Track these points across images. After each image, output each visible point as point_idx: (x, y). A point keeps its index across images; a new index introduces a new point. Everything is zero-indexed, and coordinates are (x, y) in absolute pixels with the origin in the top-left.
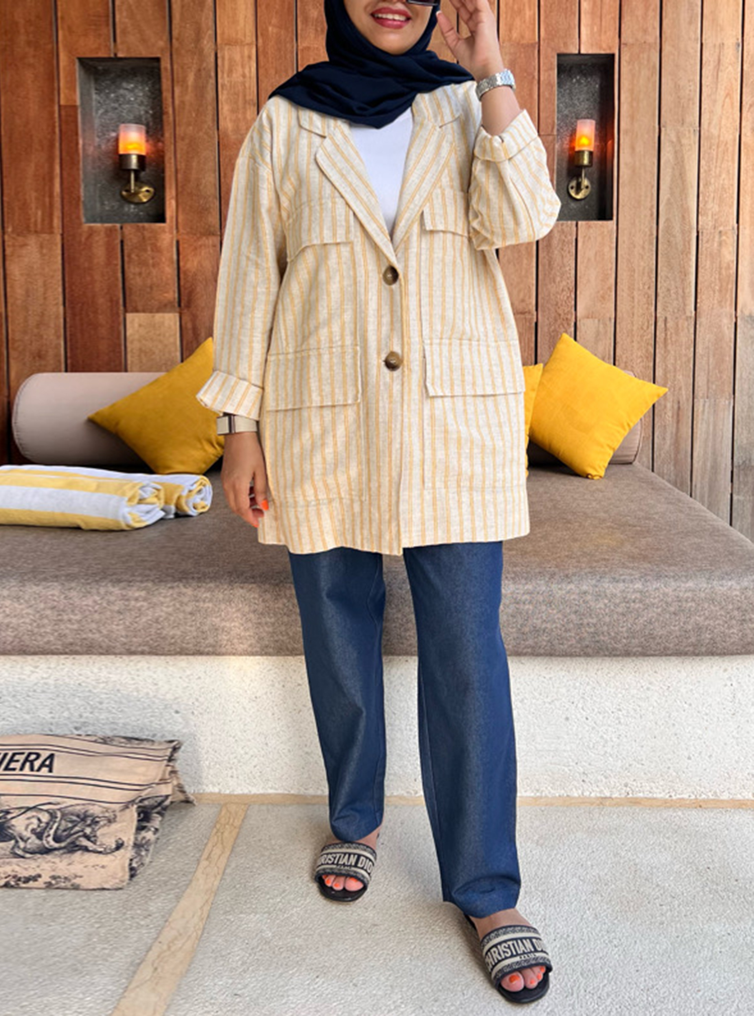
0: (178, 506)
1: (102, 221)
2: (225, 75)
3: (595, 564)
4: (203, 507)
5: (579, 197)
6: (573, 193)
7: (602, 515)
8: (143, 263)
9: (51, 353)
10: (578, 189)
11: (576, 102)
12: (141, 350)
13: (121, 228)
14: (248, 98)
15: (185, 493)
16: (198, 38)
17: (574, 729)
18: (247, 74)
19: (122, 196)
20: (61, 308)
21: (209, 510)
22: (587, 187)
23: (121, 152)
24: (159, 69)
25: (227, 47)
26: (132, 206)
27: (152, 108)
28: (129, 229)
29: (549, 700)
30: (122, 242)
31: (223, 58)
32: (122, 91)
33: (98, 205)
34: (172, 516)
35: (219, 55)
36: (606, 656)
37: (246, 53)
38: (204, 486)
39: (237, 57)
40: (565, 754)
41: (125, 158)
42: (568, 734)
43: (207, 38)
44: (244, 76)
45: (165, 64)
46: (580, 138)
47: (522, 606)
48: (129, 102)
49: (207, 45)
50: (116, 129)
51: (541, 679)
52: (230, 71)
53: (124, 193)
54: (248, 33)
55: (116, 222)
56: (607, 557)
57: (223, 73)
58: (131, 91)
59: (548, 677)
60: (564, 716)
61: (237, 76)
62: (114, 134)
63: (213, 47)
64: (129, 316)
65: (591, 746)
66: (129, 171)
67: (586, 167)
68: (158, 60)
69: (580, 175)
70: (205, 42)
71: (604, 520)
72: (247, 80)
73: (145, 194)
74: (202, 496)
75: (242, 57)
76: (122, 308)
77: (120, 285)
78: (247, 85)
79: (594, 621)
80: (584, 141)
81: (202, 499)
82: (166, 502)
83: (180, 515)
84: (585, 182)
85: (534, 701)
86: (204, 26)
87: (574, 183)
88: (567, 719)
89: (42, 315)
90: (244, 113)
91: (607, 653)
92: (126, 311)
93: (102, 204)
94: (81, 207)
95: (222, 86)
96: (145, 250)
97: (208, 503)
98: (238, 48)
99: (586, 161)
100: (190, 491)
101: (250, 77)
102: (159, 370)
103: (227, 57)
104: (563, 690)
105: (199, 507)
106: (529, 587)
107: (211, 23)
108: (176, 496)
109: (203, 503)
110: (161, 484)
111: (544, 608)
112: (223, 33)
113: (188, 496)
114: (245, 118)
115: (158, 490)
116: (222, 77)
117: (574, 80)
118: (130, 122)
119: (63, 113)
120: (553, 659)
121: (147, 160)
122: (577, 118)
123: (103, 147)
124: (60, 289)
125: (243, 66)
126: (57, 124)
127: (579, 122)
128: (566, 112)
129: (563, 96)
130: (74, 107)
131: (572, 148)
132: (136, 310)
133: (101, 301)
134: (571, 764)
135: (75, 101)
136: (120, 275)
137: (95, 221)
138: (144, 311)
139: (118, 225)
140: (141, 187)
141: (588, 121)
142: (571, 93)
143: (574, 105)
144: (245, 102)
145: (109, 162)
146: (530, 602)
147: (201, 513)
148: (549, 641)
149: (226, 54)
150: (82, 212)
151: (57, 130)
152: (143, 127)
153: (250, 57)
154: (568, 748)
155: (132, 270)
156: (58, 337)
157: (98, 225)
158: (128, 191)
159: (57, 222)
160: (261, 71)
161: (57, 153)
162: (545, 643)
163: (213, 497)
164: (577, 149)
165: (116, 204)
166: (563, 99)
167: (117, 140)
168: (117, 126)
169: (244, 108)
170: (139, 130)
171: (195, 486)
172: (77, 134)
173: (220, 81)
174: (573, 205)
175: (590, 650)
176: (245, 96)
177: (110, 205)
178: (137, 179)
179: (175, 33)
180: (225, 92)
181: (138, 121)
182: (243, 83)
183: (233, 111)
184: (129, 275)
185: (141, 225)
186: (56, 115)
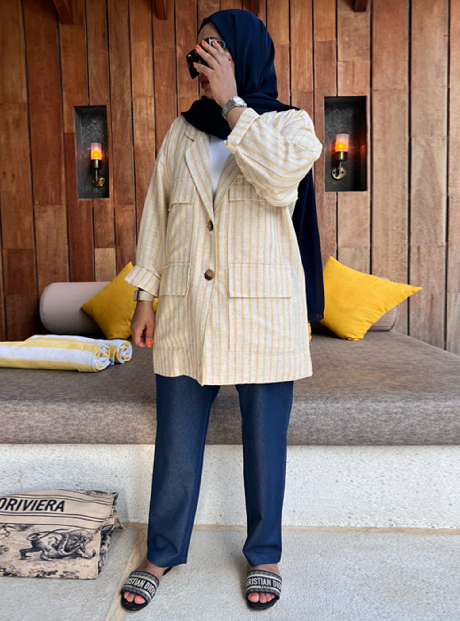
0: (116, 359)
1: (85, 197)
2: (137, 114)
3: (357, 392)
4: (127, 358)
5: (338, 178)
6: (334, 176)
7: (363, 362)
8: (101, 221)
9: (61, 271)
10: (338, 174)
11: (336, 124)
12: (101, 269)
13: (93, 201)
14: (150, 127)
15: (118, 350)
16: (122, 94)
17: (341, 487)
18: (149, 113)
19: (92, 183)
20: (67, 246)
21: (131, 360)
22: (343, 172)
23: (92, 158)
24: (106, 111)
25: (138, 99)
26: (97, 189)
27: (104, 134)
28: (95, 201)
29: (326, 470)
30: (93, 209)
31: (136, 105)
32: (92, 125)
33: (83, 188)
34: (113, 364)
35: (134, 103)
36: (369, 445)
37: (149, 102)
38: (128, 346)
39: (144, 104)
40: (336, 502)
41: (94, 161)
42: (337, 490)
43: (127, 93)
44: (148, 115)
45: (108, 109)
46: (339, 144)
47: (310, 416)
48: (95, 131)
49: (127, 97)
50: (90, 146)
51: (322, 458)
52: (140, 113)
53: (93, 182)
54: (150, 90)
55: (90, 198)
56: (369, 387)
57: (136, 113)
58: (95, 124)
59: (325, 457)
60: (335, 480)
61: (143, 115)
62: (89, 149)
63: (130, 98)
64: (96, 250)
65: (356, 497)
66: (95, 169)
67: (341, 161)
68: (105, 107)
69: (338, 166)
70: (126, 96)
71: (365, 365)
72: (149, 116)
73: (101, 181)
74: (126, 352)
75: (147, 104)
76: (93, 246)
77: (92, 233)
78: (149, 119)
79: (358, 425)
80: (341, 146)
81: (127, 354)
82: (111, 356)
83: (117, 363)
84: (342, 169)
85: (317, 471)
86: (125, 87)
87: (335, 170)
88: (337, 481)
89: (56, 250)
90: (148, 135)
91: (370, 443)
92: (95, 248)
93: (85, 188)
94: (77, 189)
95: (136, 120)
96: (102, 213)
97: (130, 356)
98: (144, 99)
99: (342, 157)
100: (120, 349)
101: (151, 115)
102: (107, 281)
103: (138, 104)
104: (335, 465)
105: (125, 358)
106: (314, 405)
107: (129, 85)
108: (114, 352)
109: (127, 356)
110: (109, 345)
111: (322, 417)
112: (136, 91)
113: (120, 352)
114: (148, 139)
115: (107, 349)
116: (136, 115)
117: (334, 112)
118: (95, 142)
119: (66, 137)
120: (329, 446)
121: (102, 163)
122: (337, 133)
123: (85, 156)
124: (66, 236)
125: (147, 109)
126: (63, 143)
127: (338, 135)
128: (330, 130)
129: (328, 121)
130: (72, 134)
131: (334, 150)
132: (99, 247)
133: (85, 242)
134: (339, 507)
135: (73, 130)
136: (92, 227)
137: (82, 198)
138: (102, 247)
139: (91, 200)
140: (100, 178)
141: (343, 135)
142: (332, 119)
143: (334, 126)
144: (149, 129)
145: (87, 164)
146: (315, 414)
147: (126, 362)
148: (326, 437)
149: (138, 102)
150: (77, 192)
151: (63, 147)
152: (100, 145)
153: (151, 104)
154: (338, 498)
155: (97, 224)
156: (65, 263)
157: (83, 200)
158: (95, 180)
159: (63, 198)
160: (157, 112)
161: (63, 160)
162: (323, 438)
163: (133, 352)
164: (337, 151)
165: (90, 188)
166: (328, 123)
167: (90, 152)
168: (90, 144)
169: (148, 133)
170: (99, 146)
171: (123, 346)
172: (74, 148)
173: (134, 118)
174: (335, 183)
175: (353, 442)
176: (148, 126)
177: (88, 188)
178: (98, 174)
179: (112, 91)
180: (137, 124)
181: (98, 141)
182: (147, 119)
183: (142, 134)
184: (96, 227)
185: (100, 199)
186: (62, 138)
